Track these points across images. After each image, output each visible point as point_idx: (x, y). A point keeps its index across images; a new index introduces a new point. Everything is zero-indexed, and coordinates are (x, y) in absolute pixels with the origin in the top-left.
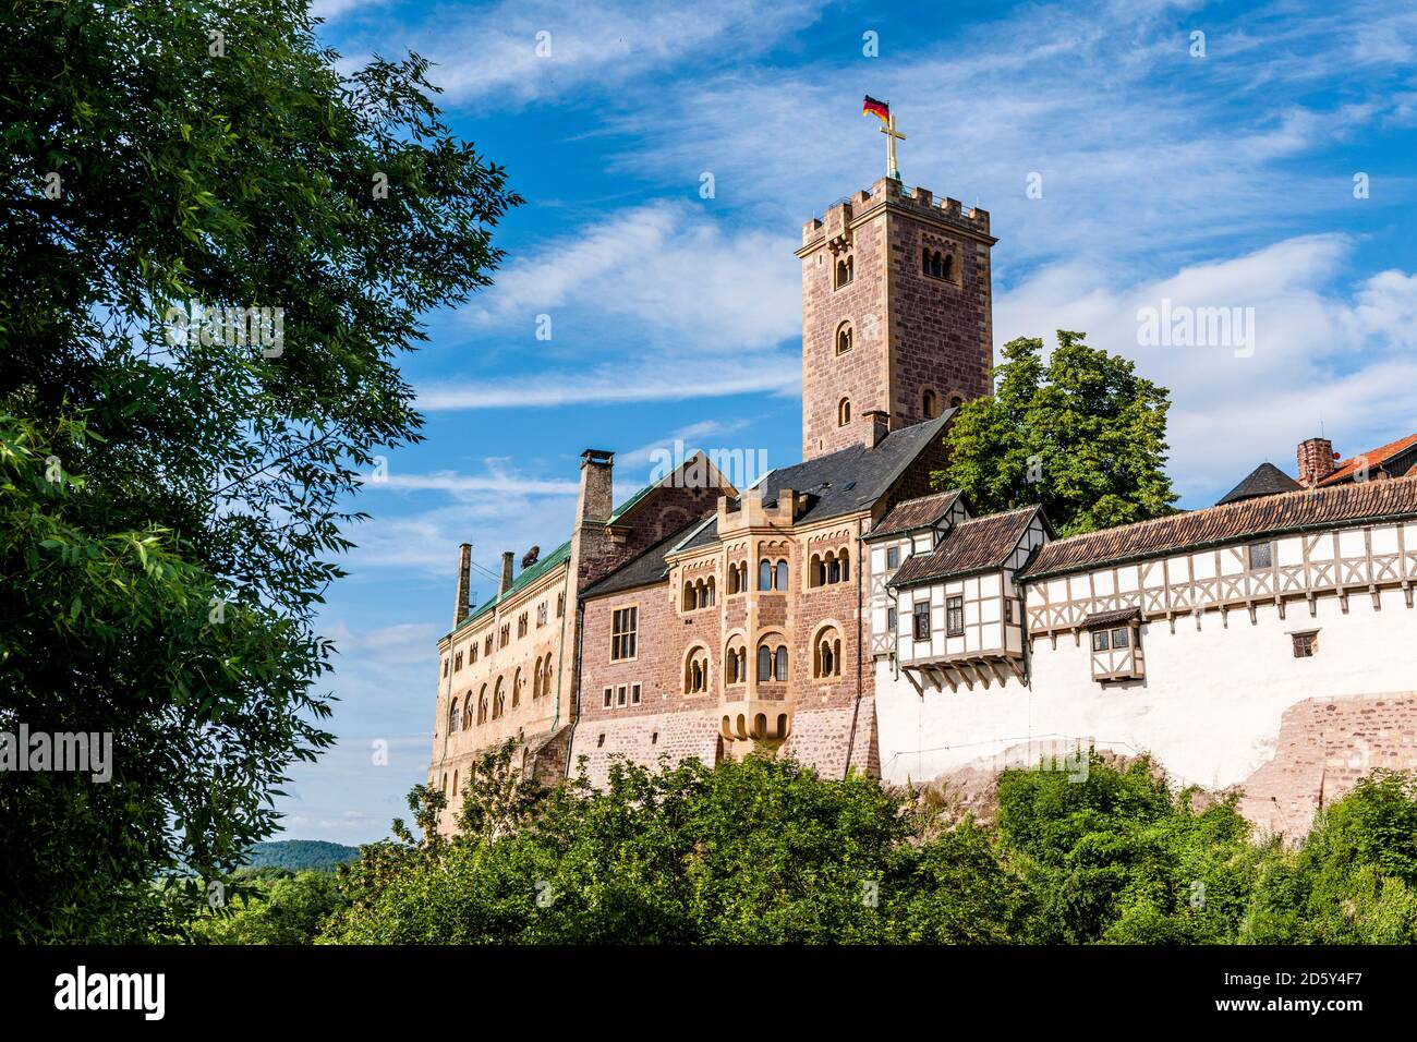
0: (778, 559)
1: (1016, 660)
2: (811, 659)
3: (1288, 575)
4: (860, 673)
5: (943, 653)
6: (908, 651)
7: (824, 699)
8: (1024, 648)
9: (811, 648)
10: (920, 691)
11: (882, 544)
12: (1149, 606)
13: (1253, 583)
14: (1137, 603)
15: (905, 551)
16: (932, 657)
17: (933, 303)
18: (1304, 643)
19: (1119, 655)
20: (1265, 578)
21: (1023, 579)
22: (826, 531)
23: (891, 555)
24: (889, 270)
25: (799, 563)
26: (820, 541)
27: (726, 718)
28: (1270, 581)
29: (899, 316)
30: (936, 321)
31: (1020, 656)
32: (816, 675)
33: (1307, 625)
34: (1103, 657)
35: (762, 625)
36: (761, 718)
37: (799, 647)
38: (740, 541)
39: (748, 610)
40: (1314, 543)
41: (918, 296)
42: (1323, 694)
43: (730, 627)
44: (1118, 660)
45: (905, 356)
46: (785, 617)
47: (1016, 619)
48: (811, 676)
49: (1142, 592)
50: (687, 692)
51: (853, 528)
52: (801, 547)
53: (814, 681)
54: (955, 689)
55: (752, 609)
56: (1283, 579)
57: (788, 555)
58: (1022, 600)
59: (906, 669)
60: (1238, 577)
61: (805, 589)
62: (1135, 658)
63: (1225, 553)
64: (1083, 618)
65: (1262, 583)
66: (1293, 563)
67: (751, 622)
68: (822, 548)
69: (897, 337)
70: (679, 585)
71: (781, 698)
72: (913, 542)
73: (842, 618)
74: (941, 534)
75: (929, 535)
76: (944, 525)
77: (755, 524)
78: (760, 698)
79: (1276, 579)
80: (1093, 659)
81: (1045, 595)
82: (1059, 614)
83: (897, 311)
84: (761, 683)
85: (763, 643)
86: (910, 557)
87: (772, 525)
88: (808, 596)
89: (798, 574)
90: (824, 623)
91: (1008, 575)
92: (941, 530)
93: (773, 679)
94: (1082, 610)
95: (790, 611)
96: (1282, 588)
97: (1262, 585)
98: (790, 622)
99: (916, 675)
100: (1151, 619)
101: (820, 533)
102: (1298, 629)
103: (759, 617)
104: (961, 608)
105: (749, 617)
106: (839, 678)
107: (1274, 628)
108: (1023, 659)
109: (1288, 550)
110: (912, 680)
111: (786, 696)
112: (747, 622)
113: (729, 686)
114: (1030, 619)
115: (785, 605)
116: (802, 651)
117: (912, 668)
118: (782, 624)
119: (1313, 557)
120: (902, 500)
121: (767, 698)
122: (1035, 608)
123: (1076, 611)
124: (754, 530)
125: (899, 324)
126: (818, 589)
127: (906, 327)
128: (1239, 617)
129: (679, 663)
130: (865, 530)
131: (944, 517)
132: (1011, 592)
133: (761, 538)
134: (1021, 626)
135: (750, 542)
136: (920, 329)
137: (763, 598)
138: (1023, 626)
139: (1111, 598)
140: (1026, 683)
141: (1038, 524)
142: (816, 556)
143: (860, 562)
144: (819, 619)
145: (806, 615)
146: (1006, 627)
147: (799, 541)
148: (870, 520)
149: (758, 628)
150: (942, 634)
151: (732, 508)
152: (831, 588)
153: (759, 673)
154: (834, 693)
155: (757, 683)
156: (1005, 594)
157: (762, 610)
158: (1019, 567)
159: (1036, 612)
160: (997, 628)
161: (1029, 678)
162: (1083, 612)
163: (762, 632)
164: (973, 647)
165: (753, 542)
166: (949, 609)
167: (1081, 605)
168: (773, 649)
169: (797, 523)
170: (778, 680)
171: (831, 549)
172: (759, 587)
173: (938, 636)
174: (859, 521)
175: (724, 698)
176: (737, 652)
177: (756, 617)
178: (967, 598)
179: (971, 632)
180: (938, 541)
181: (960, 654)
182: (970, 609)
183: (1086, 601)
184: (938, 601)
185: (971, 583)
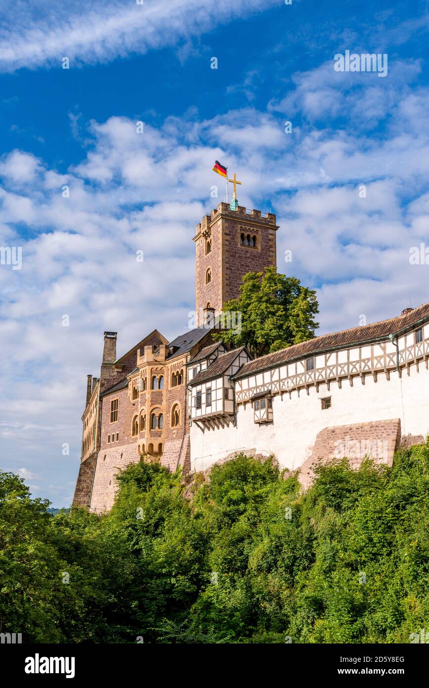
0: (159, 375)
1: (230, 415)
2: (170, 418)
3: (319, 372)
4: (185, 424)
5: (205, 414)
6: (195, 413)
7: (174, 436)
8: (234, 410)
9: (171, 414)
10: (203, 431)
11: (192, 367)
12: (275, 389)
13: (308, 376)
14: (270, 388)
15: (199, 369)
16: (202, 416)
17: (246, 258)
18: (326, 403)
19: (263, 411)
20: (311, 374)
21: (234, 379)
22: (176, 362)
23: (195, 370)
24: (223, 244)
25: (168, 376)
26: (174, 367)
27: (139, 446)
28: (313, 376)
29: (228, 265)
30: (247, 266)
31: (232, 414)
32: (173, 425)
33: (326, 394)
34: (257, 413)
35: (152, 404)
36: (151, 445)
37: (167, 413)
38: (144, 369)
39: (147, 399)
40: (330, 357)
41: (237, 255)
42: (331, 425)
43: (141, 406)
44: (262, 414)
45: (230, 283)
46: (162, 401)
47: (230, 397)
48: (171, 426)
49: (272, 383)
50: (133, 435)
51: (184, 360)
52: (168, 370)
53: (172, 428)
54: (214, 429)
55: (148, 398)
56: (317, 374)
57: (164, 373)
58: (233, 389)
59: (195, 421)
60: (302, 374)
61: (170, 389)
62: (268, 413)
63: (299, 363)
64: (253, 395)
65: (310, 376)
66: (321, 367)
67: (148, 403)
68: (175, 370)
69: (226, 274)
70: (131, 389)
71: (160, 436)
72: (201, 365)
73: (180, 400)
74: (211, 361)
75: (205, 362)
76: (213, 357)
77: (149, 361)
78: (151, 436)
79: (315, 375)
80: (255, 414)
81: (241, 386)
82: (246, 395)
83: (226, 263)
84: (152, 430)
85: (153, 413)
86: (199, 372)
87: (156, 361)
88: (170, 391)
89: (167, 382)
90: (175, 403)
91: (226, 378)
92: (212, 359)
93: (157, 428)
95: (164, 398)
96: (317, 379)
97: (311, 378)
98: (164, 403)
99: (200, 423)
100: (275, 394)
101: (174, 363)
102: (323, 397)
103: (151, 401)
104: (211, 393)
105: (147, 401)
106: (179, 427)
107: (314, 397)
108: (234, 415)
109: (320, 361)
110: (199, 426)
111: (162, 435)
112: (146, 404)
113: (141, 432)
114: (237, 396)
115: (162, 395)
116: (168, 415)
117: (197, 421)
118: (161, 404)
119: (328, 364)
120: (204, 347)
121: (154, 436)
122: (238, 392)
123: (251, 392)
124: (149, 363)
125: (227, 268)
126: (174, 388)
127: (232, 269)
128: (303, 392)
129: (131, 423)
130: (188, 361)
131: (213, 353)
132: (227, 385)
133: (152, 366)
134: (233, 400)
135: (148, 368)
136: (238, 270)
137: (153, 393)
138: (234, 400)
139: (262, 386)
140: (235, 425)
141: (244, 354)
142: (173, 373)
143: (186, 375)
144: (173, 401)
145: (169, 399)
146: (225, 401)
147: (168, 367)
148: (189, 356)
149: (151, 406)
150: (205, 405)
151: (142, 354)
152: (178, 387)
153: (152, 426)
154: (177, 433)
155: (150, 430)
156: (225, 386)
157: (152, 398)
158: (233, 374)
159: (239, 394)
160: (221, 401)
161: (236, 423)
162: (253, 393)
163: (152, 408)
164: (214, 411)
165: (149, 369)
166: (207, 394)
167: (253, 390)
168: (157, 415)
169: (167, 359)
170: (159, 428)
171: (178, 370)
172: (152, 388)
173: (203, 406)
174: (187, 356)
175: (139, 437)
176: (143, 417)
177: (150, 401)
178: (212, 389)
179: (213, 404)
180: (209, 364)
181: (210, 414)
182: (213, 393)
183: (254, 388)
184: (204, 391)
185: (214, 382)
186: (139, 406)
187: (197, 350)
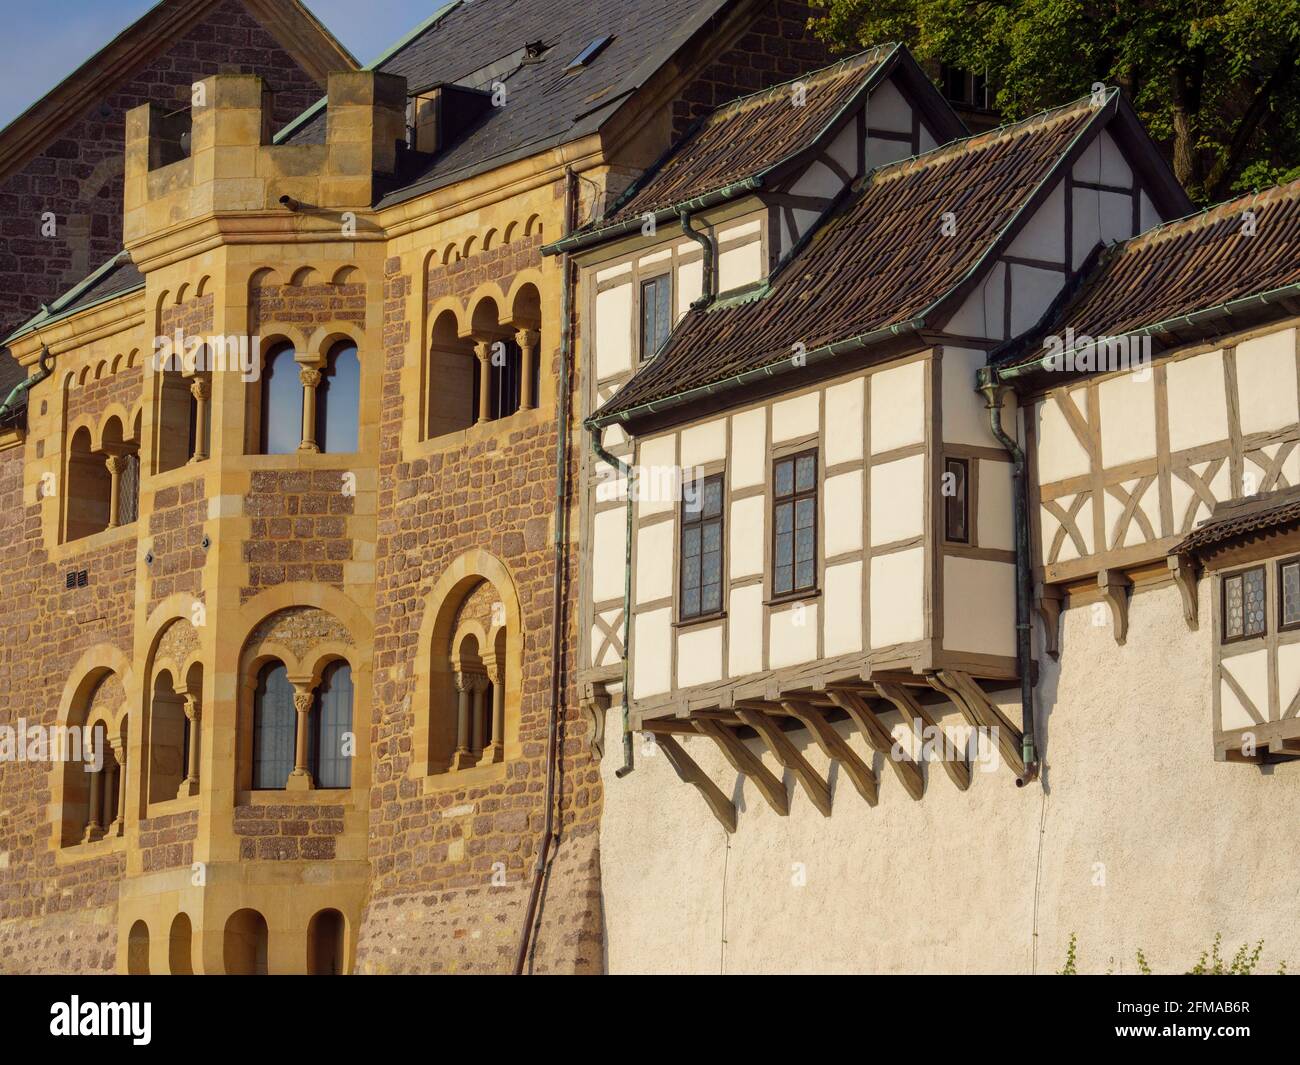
0: (321, 333)
1: (987, 683)
2: (419, 700)
4: (557, 749)
5: (756, 667)
6: (665, 662)
7: (456, 850)
8: (1023, 639)
9: (422, 665)
10: (728, 811)
15: (689, 287)
16: (728, 683)
22: (471, 224)
23: (651, 291)
25: (395, 344)
26: (460, 264)
27: (140, 929)
31: (1008, 673)
32: (438, 763)
34: (1249, 666)
35: (258, 581)
36: (249, 927)
37: (389, 659)
38: (188, 274)
39: (212, 530)
43: (159, 594)
44: (1292, 678)
46: (344, 550)
47: (993, 525)
48: (419, 768)
50: (68, 841)
52: (403, 286)
53: (430, 787)
55: (226, 523)
57: (357, 317)
58: (1020, 458)
59: (664, 728)
61: (412, 448)
64: (1204, 514)
67: (221, 572)
68: (463, 287)
70: (55, 443)
71: (322, 850)
72: (711, 253)
73: (512, 549)
74: (805, 219)
76: (822, 183)
77: (238, 207)
78: (248, 851)
80: (1219, 673)
81: (1088, 434)
82: (1133, 511)
84: (257, 798)
85: (266, 649)
86: (698, 308)
87: (296, 207)
88: (420, 467)
89: (392, 388)
90: (460, 568)
91: (958, 365)
92: (808, 203)
93: (298, 780)
94: (1201, 488)
95: (364, 537)
98: (359, 571)
99: (704, 750)
101: (459, 230)
103: (249, 553)
104: (814, 493)
105: (213, 555)
106: (500, 774)
108: (1017, 680)
110: (688, 769)
111: (340, 843)
112: (207, 575)
113: (156, 810)
114: (1049, 524)
115: (343, 504)
116: (396, 673)
117: (684, 726)
118: (333, 575)
121: (273, 851)
122: (1062, 487)
123: (1181, 492)
126: (449, 443)
130: (586, 215)
131: (817, 153)
132: (967, 429)
133: (260, 255)
134: (1013, 557)
135: (222, 273)
137: (265, 482)
138: (1024, 553)
139: (1287, 440)
140: (1032, 769)
141: (1108, 164)
142: (448, 319)
143: (571, 334)
144: (448, 554)
145: (411, 541)
146: (949, 561)
147: (396, 264)
148: (600, 176)
149: (245, 594)
150: (756, 594)
151: (170, 146)
152: (492, 437)
153: (256, 762)
154: (483, 828)
155: (239, 801)
156: (947, 438)
157: (258, 528)
158: (1015, 334)
159: (1065, 502)
160: (915, 562)
161: (1038, 753)
162: (1201, 493)
163: (258, 609)
164: (843, 640)
165: (231, 273)
166: (777, 501)
167: (1200, 469)
168: (301, 670)
169: (393, 197)
170: (317, 784)
171: (490, 289)
172: (258, 440)
173: (746, 603)
174: (574, 177)
175: (135, 858)
176: (180, 685)
177: (238, 552)
178: (832, 456)
179: (838, 582)
180: (786, 246)
181: (805, 668)
182: (839, 498)
183: (1212, 453)
184: (749, 469)
185: (844, 394)
186: (142, 593)
187: (666, 127)
